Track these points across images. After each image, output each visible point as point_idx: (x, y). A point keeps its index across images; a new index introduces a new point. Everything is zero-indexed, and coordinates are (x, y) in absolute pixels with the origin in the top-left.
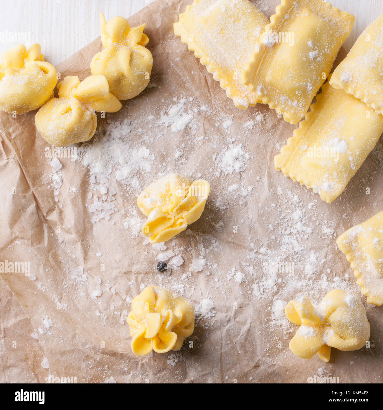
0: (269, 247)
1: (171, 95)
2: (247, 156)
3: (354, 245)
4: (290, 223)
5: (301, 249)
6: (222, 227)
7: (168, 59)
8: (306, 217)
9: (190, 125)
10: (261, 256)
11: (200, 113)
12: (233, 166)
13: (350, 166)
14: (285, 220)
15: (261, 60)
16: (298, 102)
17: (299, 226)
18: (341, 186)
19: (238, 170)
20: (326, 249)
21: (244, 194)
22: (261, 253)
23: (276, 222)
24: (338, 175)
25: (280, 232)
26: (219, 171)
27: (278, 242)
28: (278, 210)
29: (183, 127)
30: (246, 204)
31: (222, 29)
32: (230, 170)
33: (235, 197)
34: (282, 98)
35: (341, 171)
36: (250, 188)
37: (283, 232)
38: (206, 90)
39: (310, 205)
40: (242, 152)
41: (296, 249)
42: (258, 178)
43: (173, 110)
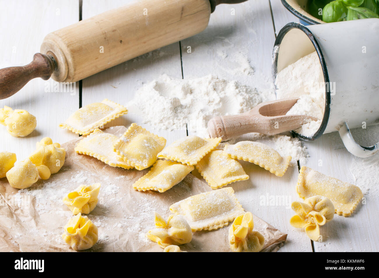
0: (134, 216)
1: (76, 171)
2: (118, 188)
3: (179, 208)
4: (144, 208)
5: (151, 216)
6: (108, 212)
7: (73, 161)
8: (152, 205)
9: (87, 180)
10: (130, 220)
11: (91, 176)
12: (111, 192)
13: (172, 177)
14: (141, 207)
15: (121, 145)
16: (142, 162)
17: (149, 208)
18: (169, 185)
19: (114, 193)
20: (164, 215)
21: (118, 200)
22: (130, 219)
23: (137, 208)
24: (166, 180)
25: (139, 211)
26: (104, 194)
27: (139, 214)
28: (137, 204)
29: (84, 181)
30: (120, 204)
31: (99, 143)
32: (110, 193)
33: (114, 202)
34: (134, 160)
35: (168, 178)
36: (121, 198)
37: (141, 211)
38: (94, 169)
39: (153, 201)
40: (115, 187)
41: (149, 217)
42: (125, 194)
43: (77, 176)
